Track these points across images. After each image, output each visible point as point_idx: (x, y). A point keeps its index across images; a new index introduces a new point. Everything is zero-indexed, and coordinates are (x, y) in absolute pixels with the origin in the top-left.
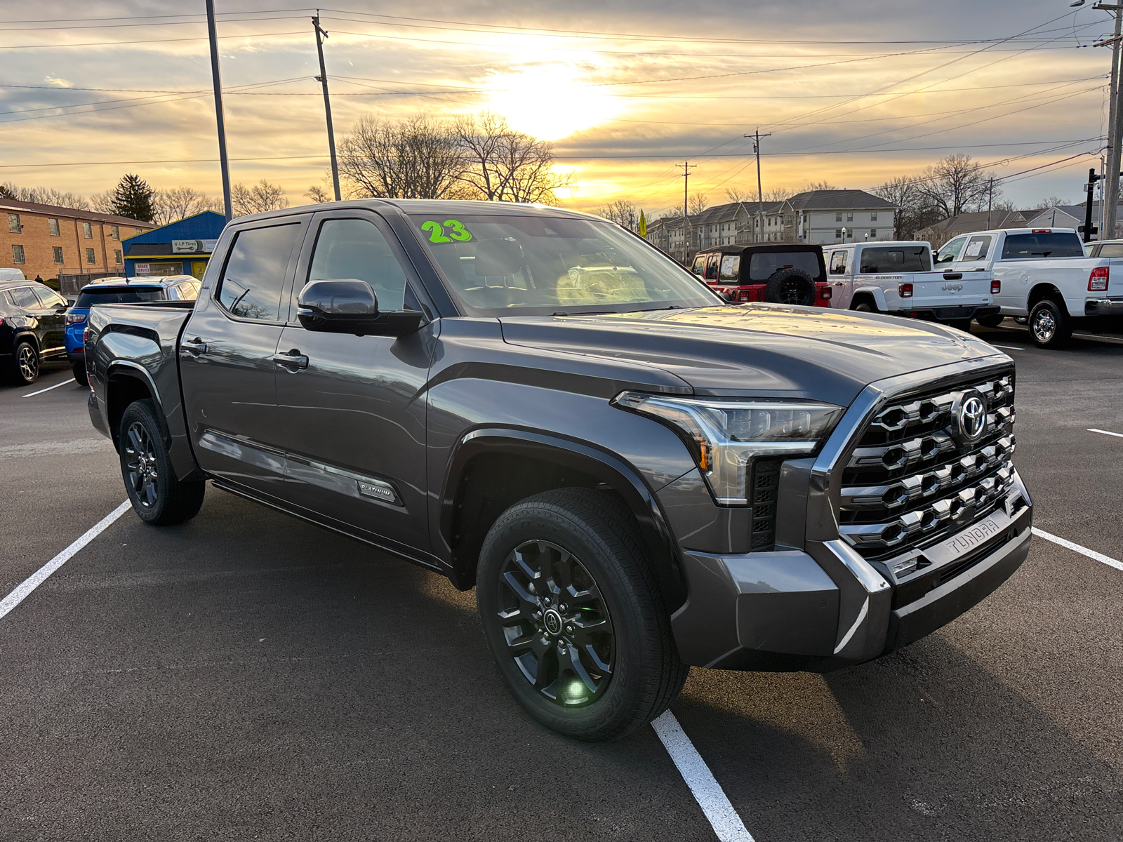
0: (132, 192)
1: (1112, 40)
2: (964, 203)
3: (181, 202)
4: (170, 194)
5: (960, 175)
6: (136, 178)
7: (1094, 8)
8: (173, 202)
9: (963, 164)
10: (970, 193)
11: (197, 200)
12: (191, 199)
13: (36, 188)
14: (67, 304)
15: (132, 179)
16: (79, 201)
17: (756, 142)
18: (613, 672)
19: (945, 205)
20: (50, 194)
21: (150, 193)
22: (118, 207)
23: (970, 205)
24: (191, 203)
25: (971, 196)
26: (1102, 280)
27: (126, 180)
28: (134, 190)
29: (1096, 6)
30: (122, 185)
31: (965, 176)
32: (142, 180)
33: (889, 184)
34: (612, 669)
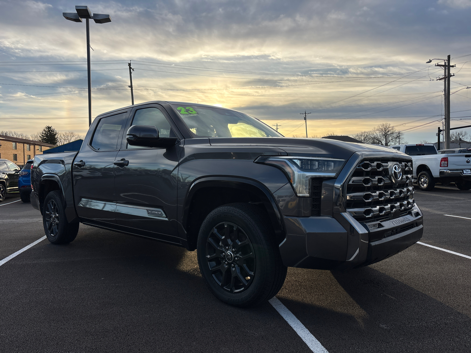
0: (49, 133)
1: (443, 78)
2: (389, 142)
3: (69, 138)
4: (64, 134)
5: (387, 131)
6: (51, 127)
7: (436, 66)
8: (65, 138)
9: (388, 127)
10: (391, 138)
11: (75, 137)
12: (73, 136)
13: (8, 131)
14: (20, 169)
15: (49, 128)
16: (26, 137)
17: (305, 116)
18: (255, 275)
19: (381, 143)
20: (14, 134)
21: (56, 133)
22: (42, 139)
23: (391, 143)
24: (73, 138)
25: (392, 139)
26: (446, 163)
27: (47, 128)
28: (50, 132)
29: (436, 65)
30: (45, 130)
31: (388, 131)
32: (53, 128)
33: (359, 135)
34: (254, 274)
